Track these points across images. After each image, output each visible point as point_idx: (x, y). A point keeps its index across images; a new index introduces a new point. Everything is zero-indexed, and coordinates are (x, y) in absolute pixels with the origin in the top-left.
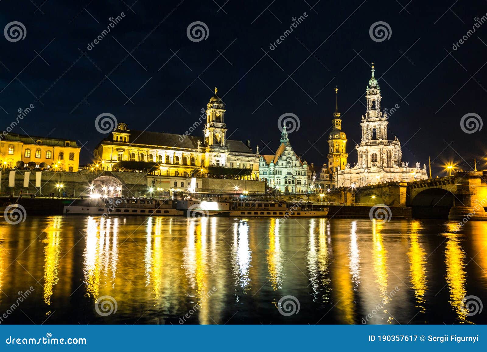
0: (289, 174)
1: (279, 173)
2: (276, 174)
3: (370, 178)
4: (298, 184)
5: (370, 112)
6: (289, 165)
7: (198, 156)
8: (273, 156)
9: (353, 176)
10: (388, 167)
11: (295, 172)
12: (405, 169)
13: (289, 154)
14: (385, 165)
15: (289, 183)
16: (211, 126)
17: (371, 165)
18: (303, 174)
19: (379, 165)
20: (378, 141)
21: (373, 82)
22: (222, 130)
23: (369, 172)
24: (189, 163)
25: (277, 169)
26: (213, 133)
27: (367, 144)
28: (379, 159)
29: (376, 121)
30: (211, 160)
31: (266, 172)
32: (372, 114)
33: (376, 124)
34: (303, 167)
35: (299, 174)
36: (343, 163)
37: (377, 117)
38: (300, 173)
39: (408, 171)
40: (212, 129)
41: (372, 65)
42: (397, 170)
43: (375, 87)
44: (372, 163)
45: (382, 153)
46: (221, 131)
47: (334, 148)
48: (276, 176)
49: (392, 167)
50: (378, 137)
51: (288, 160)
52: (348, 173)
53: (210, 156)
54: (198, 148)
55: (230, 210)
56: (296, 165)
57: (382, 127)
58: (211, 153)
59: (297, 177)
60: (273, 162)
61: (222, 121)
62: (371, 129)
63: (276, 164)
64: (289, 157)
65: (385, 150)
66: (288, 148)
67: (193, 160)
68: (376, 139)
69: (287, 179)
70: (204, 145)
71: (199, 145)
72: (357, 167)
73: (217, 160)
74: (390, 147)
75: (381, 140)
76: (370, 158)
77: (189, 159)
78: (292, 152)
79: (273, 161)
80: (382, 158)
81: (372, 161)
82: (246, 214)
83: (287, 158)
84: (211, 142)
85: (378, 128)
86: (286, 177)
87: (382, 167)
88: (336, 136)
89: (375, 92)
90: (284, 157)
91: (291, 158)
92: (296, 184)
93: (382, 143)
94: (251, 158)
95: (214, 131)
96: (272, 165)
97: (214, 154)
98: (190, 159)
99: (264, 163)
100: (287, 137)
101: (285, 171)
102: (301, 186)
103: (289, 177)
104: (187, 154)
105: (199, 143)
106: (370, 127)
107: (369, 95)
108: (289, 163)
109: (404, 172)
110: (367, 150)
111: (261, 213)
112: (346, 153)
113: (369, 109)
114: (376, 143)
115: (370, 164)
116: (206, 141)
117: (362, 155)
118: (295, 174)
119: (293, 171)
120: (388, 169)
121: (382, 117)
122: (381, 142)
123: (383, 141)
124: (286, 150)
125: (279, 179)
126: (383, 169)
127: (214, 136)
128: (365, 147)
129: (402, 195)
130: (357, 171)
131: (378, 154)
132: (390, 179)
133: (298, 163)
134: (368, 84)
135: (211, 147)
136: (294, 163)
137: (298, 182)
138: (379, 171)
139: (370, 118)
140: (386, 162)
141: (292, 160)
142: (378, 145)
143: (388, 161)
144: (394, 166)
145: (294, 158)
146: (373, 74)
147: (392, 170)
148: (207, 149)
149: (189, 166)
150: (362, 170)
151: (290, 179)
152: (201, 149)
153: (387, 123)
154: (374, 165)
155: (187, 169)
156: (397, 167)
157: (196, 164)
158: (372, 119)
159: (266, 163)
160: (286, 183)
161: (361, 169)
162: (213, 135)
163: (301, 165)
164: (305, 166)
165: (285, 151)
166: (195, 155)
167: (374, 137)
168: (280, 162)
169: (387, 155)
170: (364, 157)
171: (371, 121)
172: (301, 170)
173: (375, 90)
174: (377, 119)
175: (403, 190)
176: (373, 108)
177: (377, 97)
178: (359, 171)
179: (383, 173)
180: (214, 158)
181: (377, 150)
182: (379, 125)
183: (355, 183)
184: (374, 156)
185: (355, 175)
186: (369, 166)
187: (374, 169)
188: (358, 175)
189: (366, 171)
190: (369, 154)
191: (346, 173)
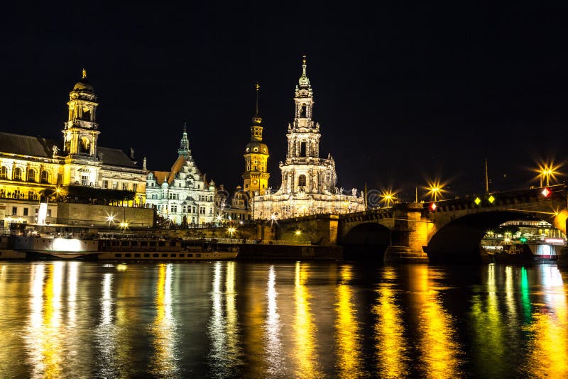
0: (189, 198)
1: (175, 197)
2: (171, 198)
3: (297, 207)
4: (201, 213)
5: (299, 120)
6: (191, 186)
7: (53, 169)
8: (167, 173)
9: (275, 204)
10: (318, 193)
11: (197, 196)
12: (338, 197)
13: (190, 171)
14: (315, 191)
15: (189, 211)
16: (74, 126)
17: (298, 190)
18: (208, 199)
19: (308, 190)
20: (308, 160)
21: (304, 81)
22: (93, 132)
23: (295, 200)
24: (37, 178)
25: (173, 191)
26: (77, 136)
27: (294, 163)
28: (308, 182)
29: (306, 133)
30: (72, 175)
31: (156, 195)
32: (302, 122)
33: (306, 136)
34: (208, 189)
35: (202, 199)
36: (263, 186)
37: (307, 128)
38: (205, 198)
39: (342, 198)
40: (77, 130)
41: (303, 59)
42: (329, 198)
43: (306, 88)
44: (299, 187)
45: (311, 175)
46: (90, 134)
47: (252, 166)
48: (171, 201)
49: (324, 194)
50: (307, 154)
51: (188, 180)
52: (269, 200)
53: (72, 169)
54: (54, 156)
55: (99, 251)
56: (199, 186)
57: (313, 141)
58: (74, 166)
59: (200, 203)
60: (167, 182)
61: (92, 119)
62: (299, 142)
63: (171, 184)
64: (190, 175)
65: (315, 171)
66: (188, 163)
67: (44, 174)
68: (305, 156)
69: (186, 206)
70: (63, 153)
71: (54, 153)
72: (279, 192)
73: (83, 177)
74: (322, 168)
75: (311, 158)
76: (296, 180)
77: (39, 174)
78: (194, 169)
79: (168, 179)
80: (311, 181)
81: (299, 185)
82: (123, 257)
83: (188, 177)
84: (74, 149)
85: (308, 142)
86: (185, 203)
87: (311, 193)
88: (255, 148)
89: (306, 94)
90: (183, 175)
91: (192, 177)
92: (198, 213)
93: (312, 162)
94: (134, 175)
95: (79, 133)
96: (165, 185)
97: (78, 167)
98: (39, 172)
99: (154, 182)
100: (188, 147)
101: (183, 195)
102: (205, 216)
103: (189, 203)
104: (36, 166)
105: (55, 149)
106: (298, 140)
107: (299, 97)
108: (189, 183)
109: (337, 201)
110: (293, 170)
111: (146, 255)
112: (268, 172)
113: (297, 117)
114: (304, 161)
115: (297, 188)
116: (66, 148)
117: (286, 176)
118: (198, 199)
119: (195, 195)
120: (318, 196)
121: (314, 127)
122: (311, 160)
123: (314, 159)
124: (186, 165)
125: (174, 205)
126: (313, 196)
127: (80, 140)
128: (291, 167)
129: (333, 230)
130: (279, 198)
131: (307, 175)
132: (321, 208)
133: (202, 184)
134: (298, 84)
135: (74, 156)
136: (197, 183)
137: (201, 211)
139: (299, 128)
140: (317, 187)
141: (194, 180)
142: (308, 164)
143: (319, 185)
144: (326, 192)
145: (197, 177)
146: (304, 70)
147: (323, 197)
148: (68, 159)
149: (37, 183)
150: (286, 197)
151: (190, 206)
152: (58, 158)
153: (319, 135)
154: (302, 190)
155: (35, 188)
156: (330, 193)
157: (49, 181)
158: (301, 130)
159: (157, 183)
160: (184, 211)
161: (285, 195)
162: (77, 139)
163: (207, 187)
164: (212, 188)
165: (185, 167)
166: (47, 167)
167: (303, 154)
168: (177, 182)
169: (318, 178)
170: (289, 179)
171: (300, 133)
172: (206, 193)
173: (306, 92)
174: (307, 130)
175: (334, 224)
176: (303, 115)
177: (308, 101)
178: (282, 197)
179: (312, 201)
180: (78, 173)
181: (306, 171)
182: (310, 138)
183: (276, 214)
184: (302, 178)
185: (278, 203)
186: (295, 191)
187: (301, 195)
188: (281, 203)
189: (292, 197)
190: (297, 176)
191: (265, 200)
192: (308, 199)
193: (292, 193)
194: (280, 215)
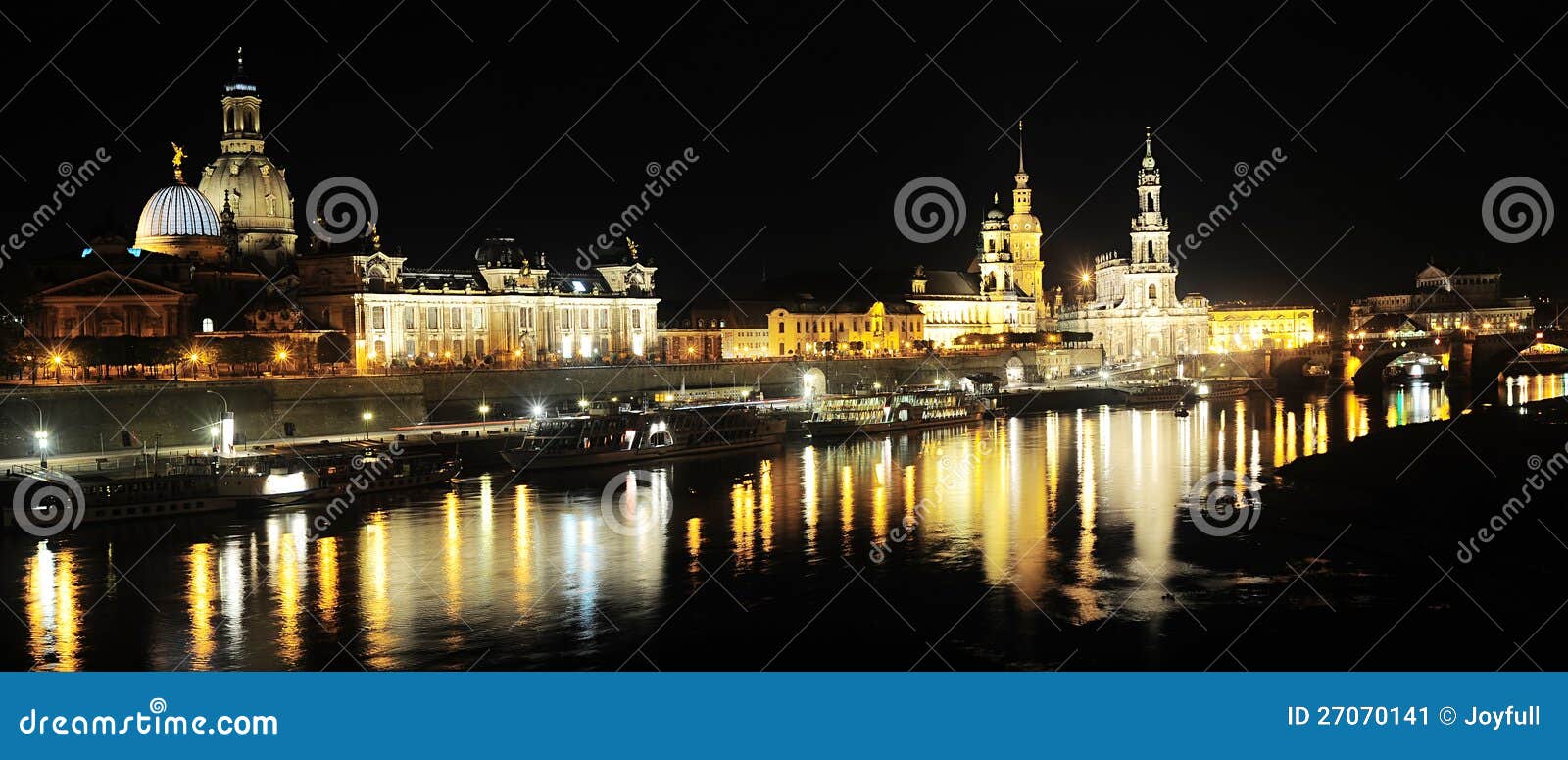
3: (1149, 325)
5: (1146, 215)
7: (983, 307)
10: (1170, 306)
14: (1167, 305)
17: (1149, 304)
19: (1160, 304)
20: (1159, 266)
21: (1149, 163)
23: (1148, 316)
27: (1141, 270)
28: (1159, 294)
29: (1154, 231)
32: (1149, 218)
33: (1154, 235)
37: (1155, 225)
41: (1146, 132)
42: (1180, 311)
43: (1152, 173)
45: (1163, 285)
49: (1175, 307)
50: (1157, 258)
54: (982, 294)
57: (1162, 242)
65: (1167, 280)
68: (1155, 261)
71: (981, 289)
72: (1122, 305)
73: (1010, 315)
74: (1165, 275)
76: (1147, 291)
80: (1164, 292)
81: (1150, 298)
85: (1156, 243)
87: (1165, 308)
89: (1151, 180)
93: (1162, 269)
97: (1005, 304)
105: (979, 285)
106: (1144, 241)
107: (1146, 185)
109: (1190, 315)
110: (1141, 279)
113: (1143, 210)
114: (1155, 267)
115: (1149, 302)
121: (1163, 224)
122: (1165, 267)
123: (1163, 264)
126: (1165, 311)
128: (1140, 275)
130: (1123, 313)
131: (1158, 285)
134: (1142, 166)
135: (1002, 292)
138: (1161, 313)
139: (1146, 225)
140: (1169, 299)
142: (1159, 271)
146: (1148, 147)
147: (1175, 311)
152: (986, 296)
153: (1169, 233)
154: (1155, 304)
157: (980, 320)
158: (1149, 228)
161: (1133, 310)
167: (1152, 259)
169: (1170, 288)
170: (1138, 291)
171: (1146, 231)
173: (1153, 177)
174: (1158, 228)
176: (1151, 209)
177: (1155, 191)
178: (1128, 312)
179: (1167, 319)
180: (1006, 311)
181: (1157, 280)
182: (1158, 237)
183: (1120, 334)
184: (1152, 288)
187: (1155, 311)
188: (1127, 319)
189: (1145, 313)
190: (1147, 287)
191: (1108, 315)
192: (1161, 316)
193: (1143, 308)
194: (1125, 335)
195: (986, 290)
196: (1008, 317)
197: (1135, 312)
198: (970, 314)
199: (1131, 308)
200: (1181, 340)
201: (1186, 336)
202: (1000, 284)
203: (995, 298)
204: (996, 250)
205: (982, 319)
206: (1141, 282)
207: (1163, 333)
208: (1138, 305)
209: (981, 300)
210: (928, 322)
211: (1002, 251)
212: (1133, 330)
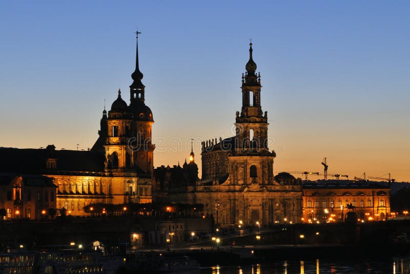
3: (250, 199)
10: (268, 185)
14: (266, 182)
17: (251, 182)
19: (261, 182)
20: (259, 151)
23: (249, 191)
26: (125, 151)
27: (246, 154)
28: (259, 173)
29: (257, 122)
32: (252, 111)
37: (257, 117)
42: (278, 188)
45: (263, 166)
49: (273, 185)
52: (217, 191)
54: (106, 171)
65: (266, 162)
71: (105, 167)
72: (228, 182)
76: (248, 171)
77: (99, 187)
80: (263, 172)
81: (251, 177)
84: (123, 163)
85: (259, 132)
87: (263, 184)
97: (128, 179)
107: (248, 85)
109: (286, 191)
110: (246, 161)
115: (250, 180)
117: (237, 167)
120: (269, 187)
122: (263, 151)
126: (265, 187)
130: (227, 188)
131: (259, 167)
132: (272, 199)
135: (123, 170)
138: (261, 189)
139: (249, 117)
140: (267, 178)
142: (260, 155)
143: (269, 176)
152: (109, 172)
154: (255, 182)
156: (277, 183)
158: (251, 119)
162: (125, 154)
169: (269, 170)
170: (241, 170)
171: (250, 122)
173: (255, 79)
174: (257, 119)
178: (232, 188)
179: (265, 194)
180: (127, 185)
181: (258, 162)
182: (261, 128)
183: (225, 206)
184: (253, 169)
185: (226, 194)
186: (248, 183)
187: (255, 187)
188: (231, 194)
189: (246, 189)
190: (249, 167)
191: (214, 190)
192: (261, 191)
193: (246, 185)
194: (228, 206)
195: (109, 167)
196: (127, 190)
197: (237, 188)
198: (95, 186)
199: (234, 185)
200: (278, 211)
201: (282, 208)
202: (122, 161)
203: (117, 174)
204: (119, 134)
205: (105, 191)
206: (244, 163)
207: (263, 205)
208: (241, 182)
209: (105, 176)
210: (59, 193)
211: (124, 135)
212: (236, 203)
